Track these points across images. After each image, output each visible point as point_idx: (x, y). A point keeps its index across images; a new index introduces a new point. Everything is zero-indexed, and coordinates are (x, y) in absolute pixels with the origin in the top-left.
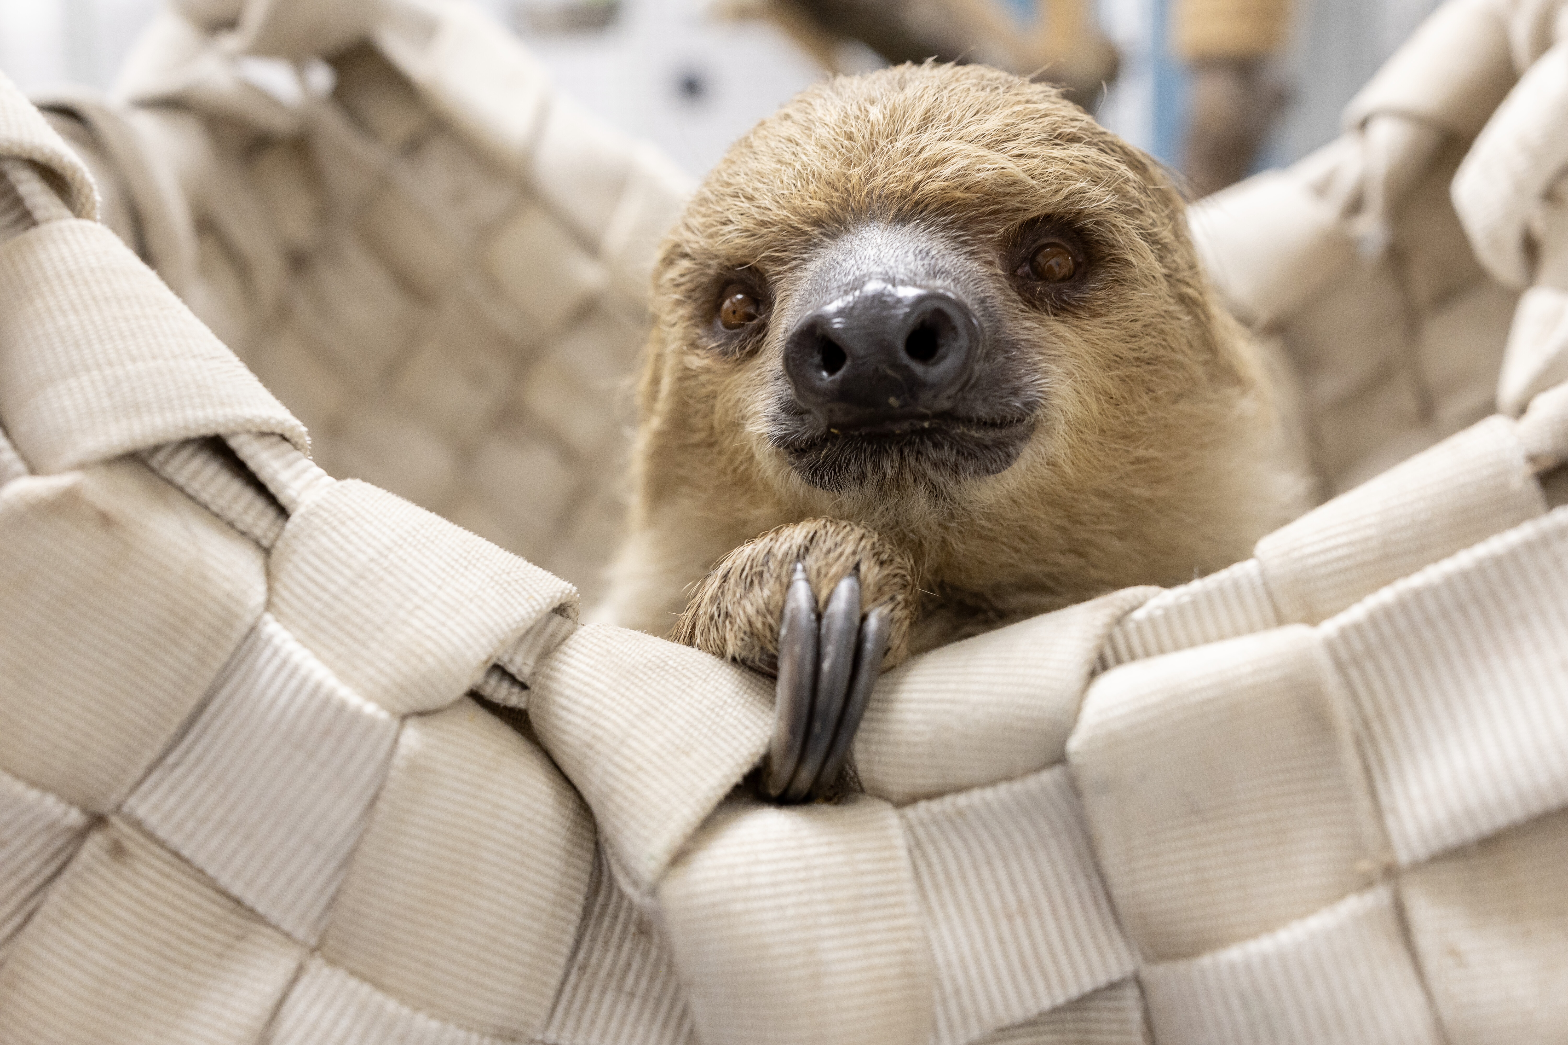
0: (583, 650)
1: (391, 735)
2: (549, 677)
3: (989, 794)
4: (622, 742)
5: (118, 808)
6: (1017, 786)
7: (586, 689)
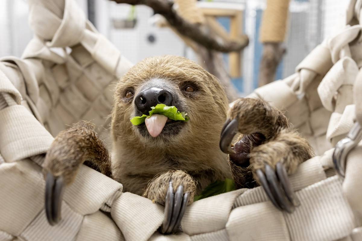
0: (123, 200)
1: (82, 220)
2: (115, 206)
3: (209, 234)
4: (131, 221)
5: (20, 235)
6: (215, 233)
7: (123, 209)
